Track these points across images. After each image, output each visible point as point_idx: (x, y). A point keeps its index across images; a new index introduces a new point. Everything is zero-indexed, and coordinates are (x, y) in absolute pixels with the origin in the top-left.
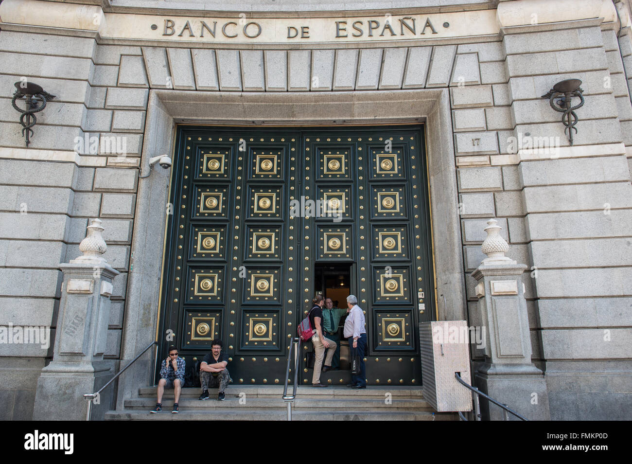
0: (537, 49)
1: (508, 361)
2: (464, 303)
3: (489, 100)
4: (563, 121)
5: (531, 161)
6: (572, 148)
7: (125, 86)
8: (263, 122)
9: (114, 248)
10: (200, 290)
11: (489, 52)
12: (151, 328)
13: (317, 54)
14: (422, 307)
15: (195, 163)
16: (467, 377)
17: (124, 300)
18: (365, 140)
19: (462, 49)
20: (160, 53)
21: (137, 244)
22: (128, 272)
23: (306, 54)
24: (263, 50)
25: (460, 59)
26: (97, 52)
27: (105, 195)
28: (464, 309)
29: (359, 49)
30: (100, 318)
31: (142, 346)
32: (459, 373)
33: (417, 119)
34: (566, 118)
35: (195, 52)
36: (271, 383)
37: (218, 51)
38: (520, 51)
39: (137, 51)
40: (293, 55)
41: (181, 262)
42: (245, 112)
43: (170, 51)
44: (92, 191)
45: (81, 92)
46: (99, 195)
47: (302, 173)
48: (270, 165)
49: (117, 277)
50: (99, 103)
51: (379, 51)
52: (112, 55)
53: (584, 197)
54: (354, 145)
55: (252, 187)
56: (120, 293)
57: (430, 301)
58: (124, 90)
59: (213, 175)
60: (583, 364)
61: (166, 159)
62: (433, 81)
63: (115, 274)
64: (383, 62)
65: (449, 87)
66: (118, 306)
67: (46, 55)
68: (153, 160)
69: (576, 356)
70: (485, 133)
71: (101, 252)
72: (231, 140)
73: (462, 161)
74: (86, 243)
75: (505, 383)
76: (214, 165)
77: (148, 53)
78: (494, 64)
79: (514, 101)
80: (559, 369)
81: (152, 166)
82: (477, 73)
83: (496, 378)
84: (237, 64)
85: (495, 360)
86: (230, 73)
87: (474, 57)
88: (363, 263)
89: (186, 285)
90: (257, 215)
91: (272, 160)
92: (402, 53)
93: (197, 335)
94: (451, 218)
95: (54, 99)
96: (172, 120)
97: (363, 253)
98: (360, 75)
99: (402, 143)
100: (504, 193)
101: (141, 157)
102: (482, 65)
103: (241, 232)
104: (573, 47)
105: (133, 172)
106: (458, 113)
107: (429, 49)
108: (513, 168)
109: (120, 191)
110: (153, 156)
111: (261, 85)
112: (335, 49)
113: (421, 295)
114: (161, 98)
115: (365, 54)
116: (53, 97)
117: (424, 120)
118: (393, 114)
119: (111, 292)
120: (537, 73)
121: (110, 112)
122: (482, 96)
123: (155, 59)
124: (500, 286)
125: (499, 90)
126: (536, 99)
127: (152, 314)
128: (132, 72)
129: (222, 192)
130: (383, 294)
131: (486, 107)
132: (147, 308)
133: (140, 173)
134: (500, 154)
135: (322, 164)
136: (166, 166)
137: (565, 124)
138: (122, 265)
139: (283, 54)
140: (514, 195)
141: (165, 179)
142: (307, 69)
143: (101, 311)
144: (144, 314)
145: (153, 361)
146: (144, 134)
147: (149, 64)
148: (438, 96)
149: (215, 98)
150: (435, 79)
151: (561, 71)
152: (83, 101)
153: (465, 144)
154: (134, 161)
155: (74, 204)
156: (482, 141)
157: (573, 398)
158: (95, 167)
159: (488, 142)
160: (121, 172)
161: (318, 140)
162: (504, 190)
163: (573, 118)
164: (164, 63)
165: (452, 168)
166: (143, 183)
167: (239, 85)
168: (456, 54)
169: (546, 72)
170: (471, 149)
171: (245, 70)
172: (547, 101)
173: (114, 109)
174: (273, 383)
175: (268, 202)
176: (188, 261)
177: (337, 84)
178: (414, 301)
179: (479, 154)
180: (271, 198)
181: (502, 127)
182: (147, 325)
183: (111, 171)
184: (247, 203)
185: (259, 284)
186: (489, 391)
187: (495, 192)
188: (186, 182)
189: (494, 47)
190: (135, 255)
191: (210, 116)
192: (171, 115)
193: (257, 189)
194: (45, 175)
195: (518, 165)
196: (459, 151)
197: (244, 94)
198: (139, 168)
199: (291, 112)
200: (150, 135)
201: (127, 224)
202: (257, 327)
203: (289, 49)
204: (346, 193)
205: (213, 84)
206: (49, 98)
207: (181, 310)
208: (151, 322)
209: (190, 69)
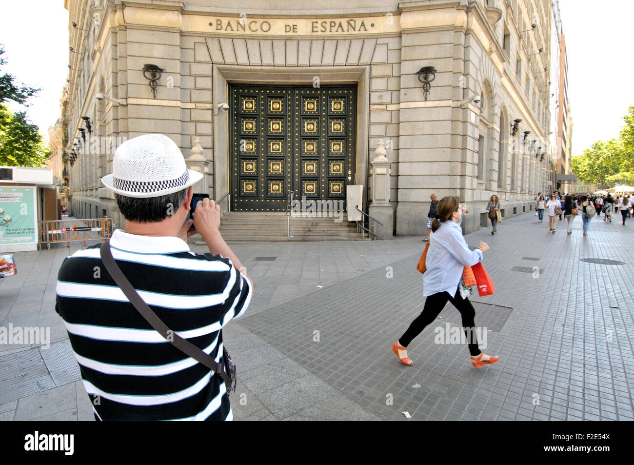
0: (418, 44)
1: (379, 202)
2: (366, 177)
3: (390, 74)
4: (423, 87)
5: (405, 108)
6: (427, 102)
7: (199, 62)
8: (274, 82)
9: (206, 150)
10: (247, 170)
11: (393, 43)
12: (226, 187)
13: (301, 43)
14: (350, 178)
15: (239, 105)
16: (360, 208)
17: (214, 175)
18: (327, 92)
19: (380, 41)
20: (216, 41)
21: (216, 149)
22: (213, 162)
23: (295, 43)
24: (272, 40)
25: (378, 47)
26: (181, 41)
27: (198, 124)
28: (366, 180)
29: (324, 40)
30: (206, 183)
31: (223, 194)
32: (357, 206)
33: (353, 82)
34: (425, 86)
35: (235, 41)
36: (281, 211)
37: (247, 41)
38: (409, 45)
39: (202, 40)
40: (288, 43)
41: (237, 156)
42: (264, 77)
43: (221, 40)
44: (190, 122)
45: (177, 66)
46: (194, 124)
47: (293, 111)
48: (278, 106)
49: (209, 164)
50: (187, 72)
51: (335, 42)
52: (190, 42)
53: (427, 128)
54: (321, 95)
55: (269, 118)
56: (211, 172)
57: (353, 176)
58: (199, 65)
59: (249, 111)
60: (414, 203)
61: (226, 106)
62: (362, 61)
63: (208, 163)
64: (336, 49)
65: (370, 65)
66: (211, 177)
67: (155, 44)
68: (219, 106)
69: (411, 200)
70: (385, 93)
71: (201, 153)
72: (257, 91)
73: (373, 107)
74: (194, 149)
75: (376, 210)
76: (249, 105)
77: (209, 41)
78: (395, 51)
79: (402, 75)
80: (404, 205)
81: (219, 109)
82: (385, 57)
83: (373, 208)
84: (258, 50)
85: (373, 201)
86: (255, 55)
87: (385, 47)
88: (324, 157)
89: (240, 167)
90: (272, 133)
91: (279, 103)
92: (348, 42)
93: (246, 190)
94: (364, 138)
95: (164, 71)
96: (225, 81)
97: (323, 152)
98: (324, 56)
99: (346, 94)
100: (391, 125)
101: (213, 103)
102: (389, 52)
103: (265, 142)
104: (437, 43)
105: (210, 112)
106: (373, 80)
107: (362, 41)
108: (397, 112)
109: (204, 122)
110: (219, 104)
111: (272, 63)
112: (311, 40)
113: (350, 173)
114: (219, 69)
115: (327, 43)
116: (163, 70)
117: (357, 82)
118: (341, 79)
119: (208, 171)
120: (416, 59)
121: (194, 77)
122: (386, 71)
123: (214, 45)
124: (379, 170)
125: (396, 67)
126: (413, 74)
127: (226, 181)
128: (202, 54)
129: (254, 120)
130: (332, 172)
131: (388, 77)
132: (223, 178)
133: (213, 112)
134: (392, 104)
135: (304, 106)
136: (226, 109)
137: (424, 89)
138: (211, 159)
139: (282, 42)
140: (395, 126)
141: (226, 115)
142: (296, 52)
143: (206, 180)
144: (223, 181)
145: (228, 201)
146: (212, 90)
147: (211, 49)
148: (364, 70)
149: (248, 70)
150: (363, 61)
151: (428, 58)
152: (179, 72)
153: (375, 98)
154: (209, 106)
155: (183, 129)
156: (383, 97)
157: (408, 217)
158: (190, 109)
159: (387, 98)
160: (204, 111)
161: (303, 92)
162: (391, 123)
163: (428, 86)
164: (219, 48)
165: (367, 111)
166: (216, 118)
167: (260, 62)
168: (376, 44)
169: (420, 58)
170: (377, 101)
171: (262, 53)
172: (417, 76)
173: (196, 76)
174: (282, 211)
175: (278, 126)
176: (240, 156)
177: (312, 63)
178: (346, 175)
179: (381, 104)
180: (279, 124)
181: (394, 89)
182: (224, 186)
183: (199, 111)
184: (267, 127)
185: (274, 167)
186: (370, 213)
187: (387, 124)
188: (236, 115)
189: (397, 39)
190: (216, 154)
191: (246, 79)
192: (225, 78)
193: (272, 119)
194: (166, 114)
195: (399, 110)
196: (372, 102)
197: (263, 68)
198: (212, 109)
199: (288, 77)
200: (216, 91)
201: (210, 138)
202: (274, 187)
203: (286, 39)
204: (316, 122)
205: (246, 61)
206: (161, 71)
207: (238, 179)
208: (226, 184)
209: (233, 52)
